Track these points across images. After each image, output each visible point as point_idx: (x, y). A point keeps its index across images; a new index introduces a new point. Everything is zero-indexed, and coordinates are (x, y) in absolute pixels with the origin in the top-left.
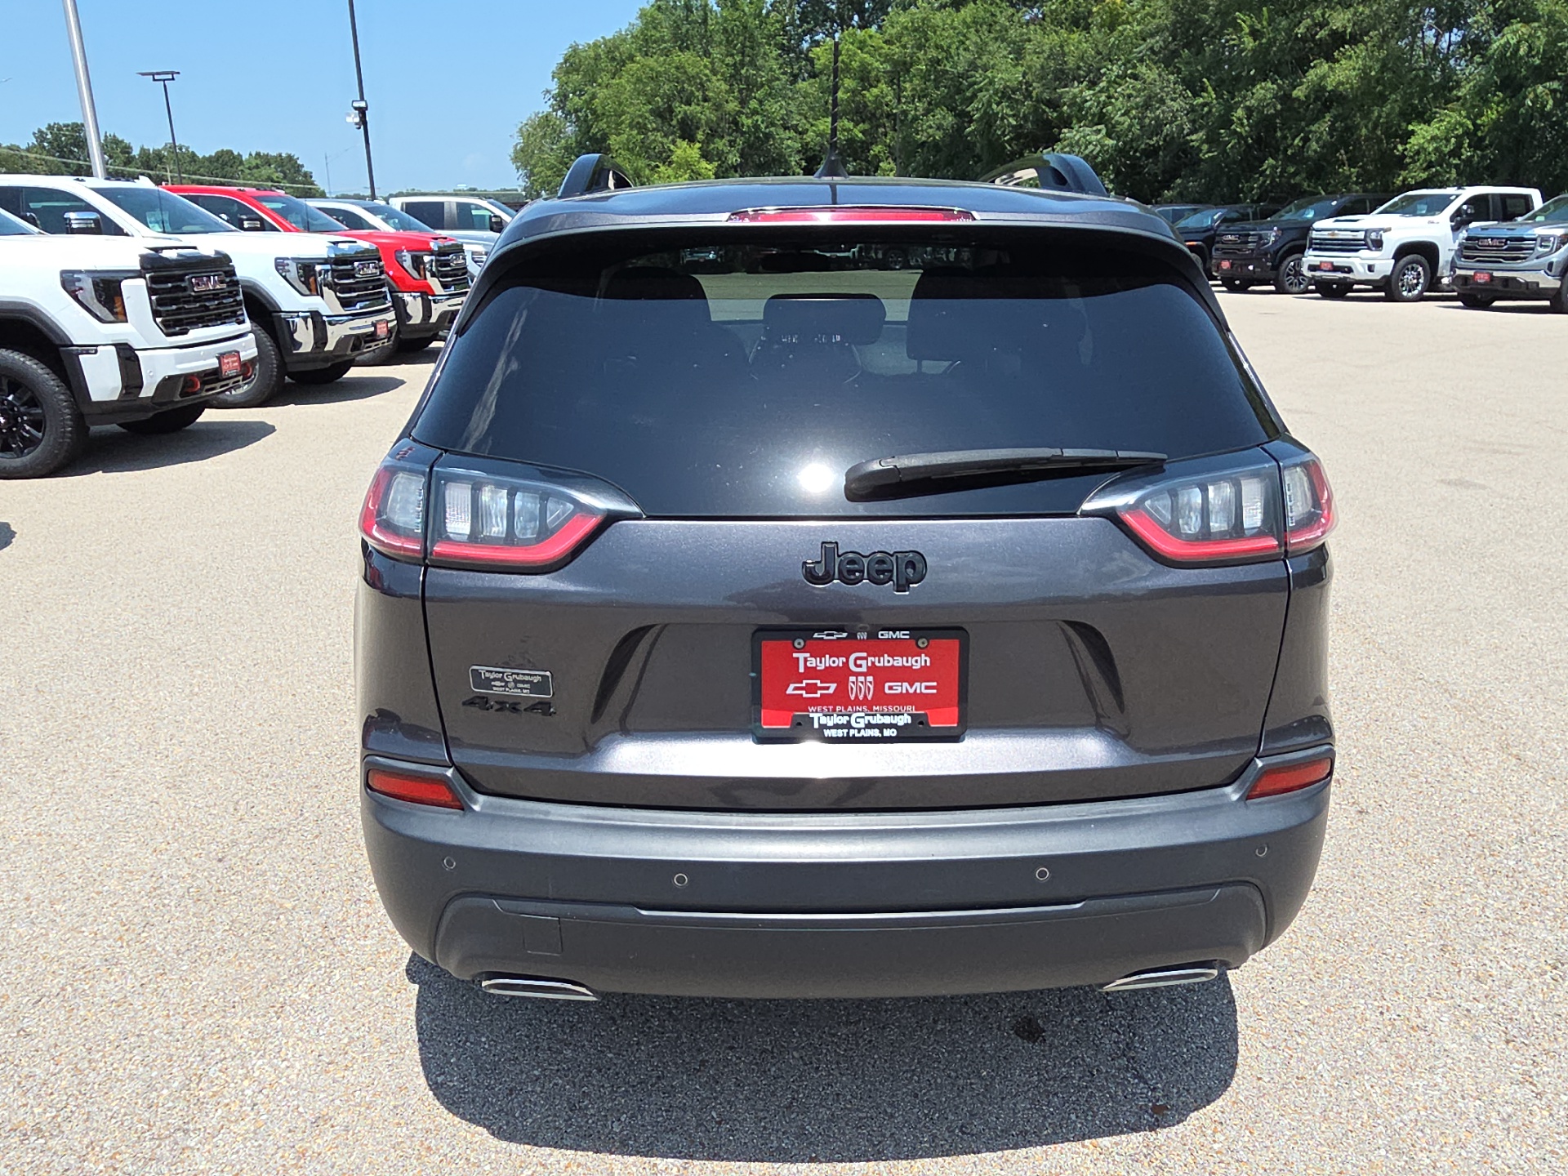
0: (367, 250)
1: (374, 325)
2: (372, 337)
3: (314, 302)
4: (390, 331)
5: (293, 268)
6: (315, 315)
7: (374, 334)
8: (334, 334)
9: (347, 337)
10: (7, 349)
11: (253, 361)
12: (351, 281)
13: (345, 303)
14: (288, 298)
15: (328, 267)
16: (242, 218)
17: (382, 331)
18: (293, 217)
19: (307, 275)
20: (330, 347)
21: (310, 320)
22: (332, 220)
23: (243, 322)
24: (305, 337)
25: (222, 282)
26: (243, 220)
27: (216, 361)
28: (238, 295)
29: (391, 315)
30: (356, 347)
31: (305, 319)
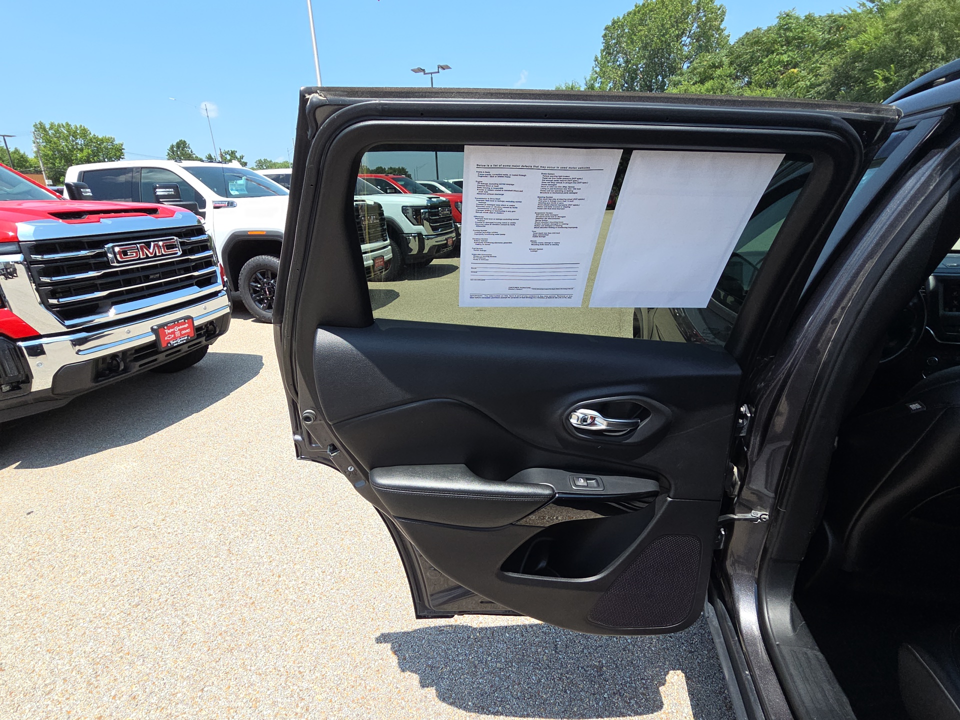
0: (444, 201)
1: (446, 239)
2: (446, 245)
3: (420, 228)
4: (453, 242)
5: (410, 211)
6: (420, 235)
7: (447, 243)
8: (428, 244)
9: (435, 246)
10: (271, 256)
11: (389, 261)
12: (438, 217)
13: (434, 229)
14: (407, 226)
15: (427, 210)
16: (387, 188)
17: (450, 242)
18: (409, 187)
19: (415, 214)
20: (426, 251)
21: (417, 238)
22: (426, 188)
23: (386, 240)
24: (414, 245)
25: (377, 219)
26: (387, 189)
27: (372, 261)
28: (384, 225)
29: (454, 235)
30: (438, 251)
31: (414, 237)
